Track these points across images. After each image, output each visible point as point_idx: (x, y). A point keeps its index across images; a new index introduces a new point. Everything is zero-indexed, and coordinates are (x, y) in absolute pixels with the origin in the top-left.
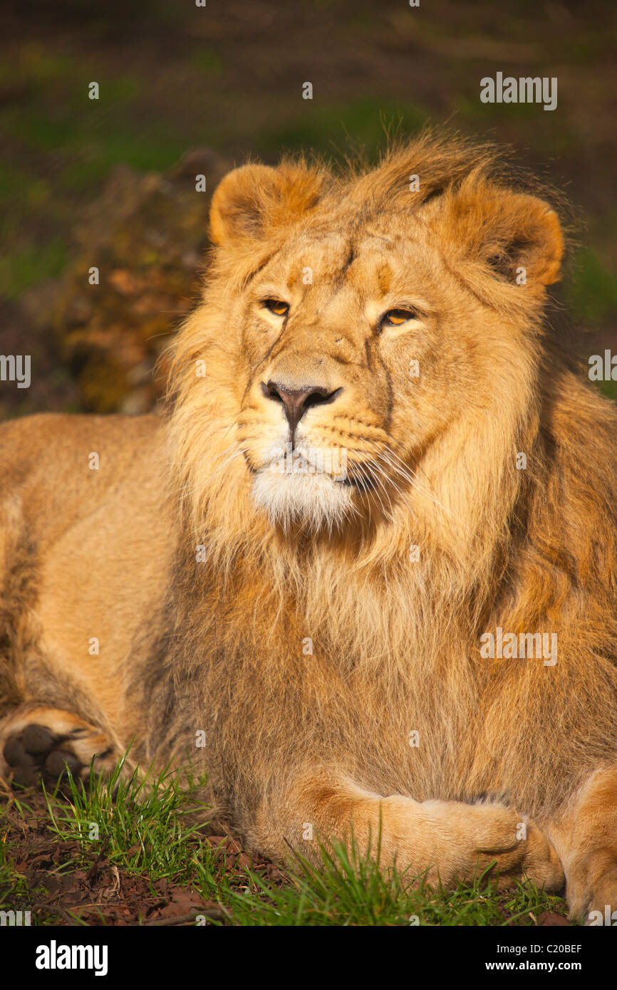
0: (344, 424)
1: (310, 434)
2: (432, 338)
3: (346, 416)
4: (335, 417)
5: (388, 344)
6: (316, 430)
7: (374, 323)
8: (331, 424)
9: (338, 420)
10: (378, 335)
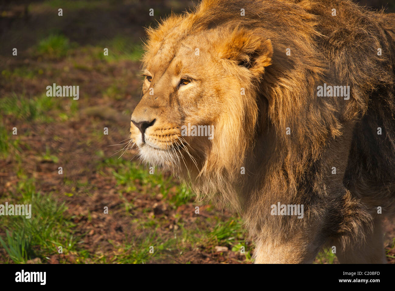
0: (159, 132)
1: (149, 138)
2: (199, 89)
3: (159, 129)
4: (155, 131)
5: (182, 94)
6: (151, 136)
7: (175, 86)
8: (155, 134)
9: (157, 131)
10: (177, 91)
